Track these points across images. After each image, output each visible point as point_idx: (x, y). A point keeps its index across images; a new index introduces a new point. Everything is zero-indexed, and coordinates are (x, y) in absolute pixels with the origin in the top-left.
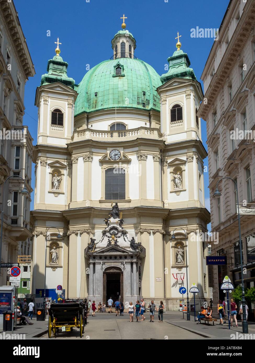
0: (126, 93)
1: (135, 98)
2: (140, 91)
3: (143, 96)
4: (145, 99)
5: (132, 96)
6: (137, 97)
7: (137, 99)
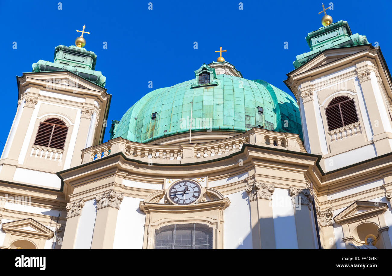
0: (220, 108)
1: (241, 117)
2: (252, 106)
3: (257, 114)
4: (263, 119)
5: (232, 114)
6: (246, 116)
7: (246, 119)
